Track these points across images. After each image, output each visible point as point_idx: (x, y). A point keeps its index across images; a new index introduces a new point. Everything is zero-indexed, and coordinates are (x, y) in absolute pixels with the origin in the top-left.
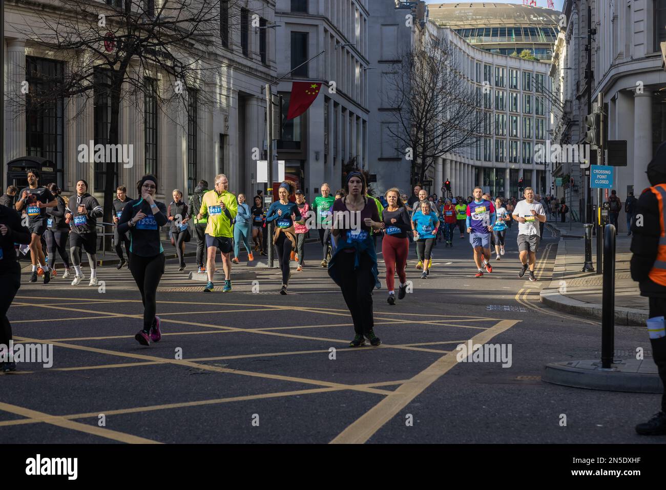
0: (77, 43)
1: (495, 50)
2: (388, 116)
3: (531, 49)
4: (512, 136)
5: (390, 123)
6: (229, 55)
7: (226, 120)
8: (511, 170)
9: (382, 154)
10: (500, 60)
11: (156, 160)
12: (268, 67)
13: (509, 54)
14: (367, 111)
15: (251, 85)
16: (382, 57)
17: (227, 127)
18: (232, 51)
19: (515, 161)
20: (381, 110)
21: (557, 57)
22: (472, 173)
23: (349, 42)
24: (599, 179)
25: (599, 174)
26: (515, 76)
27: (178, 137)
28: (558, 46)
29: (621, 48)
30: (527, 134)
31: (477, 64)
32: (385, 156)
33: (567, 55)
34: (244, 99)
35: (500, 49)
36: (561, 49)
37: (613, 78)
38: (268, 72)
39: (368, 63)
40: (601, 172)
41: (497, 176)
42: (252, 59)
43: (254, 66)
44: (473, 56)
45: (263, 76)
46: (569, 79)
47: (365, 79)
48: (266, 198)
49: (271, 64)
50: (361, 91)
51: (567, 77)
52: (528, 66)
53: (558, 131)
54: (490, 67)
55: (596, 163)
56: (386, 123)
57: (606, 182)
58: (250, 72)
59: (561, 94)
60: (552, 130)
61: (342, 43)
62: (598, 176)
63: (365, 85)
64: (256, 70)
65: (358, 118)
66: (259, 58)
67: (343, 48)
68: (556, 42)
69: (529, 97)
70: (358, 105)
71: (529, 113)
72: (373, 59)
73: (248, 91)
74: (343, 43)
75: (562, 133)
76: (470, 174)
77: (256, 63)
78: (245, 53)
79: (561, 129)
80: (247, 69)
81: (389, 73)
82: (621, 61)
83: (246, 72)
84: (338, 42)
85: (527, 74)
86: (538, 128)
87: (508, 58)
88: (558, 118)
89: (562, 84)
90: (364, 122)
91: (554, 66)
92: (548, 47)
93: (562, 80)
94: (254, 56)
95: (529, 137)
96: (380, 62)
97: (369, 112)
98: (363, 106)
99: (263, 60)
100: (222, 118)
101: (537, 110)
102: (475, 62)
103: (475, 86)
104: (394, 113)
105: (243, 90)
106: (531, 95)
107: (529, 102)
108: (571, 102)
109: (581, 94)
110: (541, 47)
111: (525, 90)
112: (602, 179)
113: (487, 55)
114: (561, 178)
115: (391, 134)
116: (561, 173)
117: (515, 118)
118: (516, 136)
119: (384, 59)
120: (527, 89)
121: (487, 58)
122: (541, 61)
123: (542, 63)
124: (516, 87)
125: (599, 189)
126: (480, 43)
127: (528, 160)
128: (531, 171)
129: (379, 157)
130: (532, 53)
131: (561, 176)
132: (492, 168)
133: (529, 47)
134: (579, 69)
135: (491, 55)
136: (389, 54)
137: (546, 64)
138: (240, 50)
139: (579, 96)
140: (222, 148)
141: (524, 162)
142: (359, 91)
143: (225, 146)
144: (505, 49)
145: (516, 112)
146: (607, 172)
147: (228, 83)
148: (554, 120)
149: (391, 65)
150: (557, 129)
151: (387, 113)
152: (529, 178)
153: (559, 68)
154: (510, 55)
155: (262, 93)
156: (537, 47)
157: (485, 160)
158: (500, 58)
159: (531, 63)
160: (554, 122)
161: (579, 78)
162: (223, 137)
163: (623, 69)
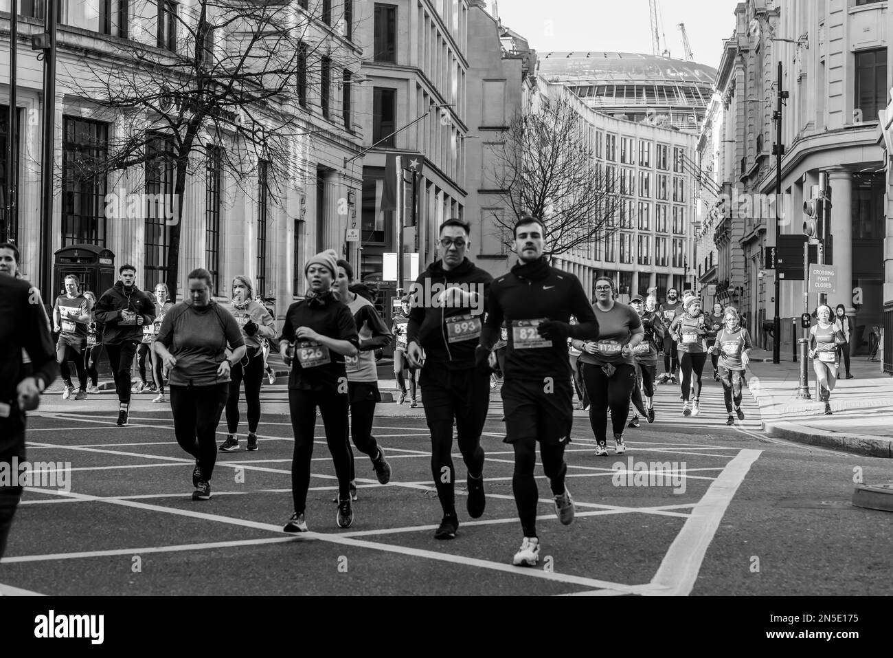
0: (133, 100)
1: (620, 115)
2: (493, 200)
3: (667, 114)
4: (641, 229)
5: (497, 209)
6: (306, 117)
7: (302, 202)
8: (640, 274)
9: (481, 250)
10: (626, 128)
11: (218, 252)
12: (353, 133)
13: (637, 121)
14: (464, 193)
15: (333, 157)
16: (483, 122)
17: (304, 211)
18: (309, 112)
19: (646, 263)
20: (481, 191)
21: (709, 125)
22: (589, 277)
23: (445, 102)
24: (820, 282)
25: (820, 276)
26: (646, 149)
27: (246, 222)
28: (711, 112)
29: (811, 116)
30: (662, 227)
31: (597, 132)
32: (486, 252)
33: (724, 123)
34: (323, 174)
35: (626, 114)
36: (716, 115)
37: (800, 155)
38: (352, 140)
39: (466, 129)
40: (823, 272)
41: (621, 281)
42: (334, 122)
43: (336, 132)
44: (592, 123)
45: (347, 145)
46: (727, 155)
47: (463, 150)
48: (395, 301)
49: (357, 129)
50: (457, 167)
51: (724, 152)
52: (664, 137)
53: (710, 223)
54: (614, 137)
55: (816, 262)
56: (492, 209)
57: (829, 286)
58: (332, 140)
59: (715, 174)
60: (699, 222)
61: (437, 103)
62: (819, 278)
63: (463, 158)
64: (339, 137)
65: (454, 201)
66: (342, 122)
67: (438, 109)
68: (709, 106)
69: (665, 177)
70: (454, 185)
71: (664, 198)
72: (473, 124)
73: (328, 165)
74: (439, 104)
75: (715, 225)
76: (587, 278)
77: (337, 128)
78: (326, 114)
79: (714, 221)
80: (328, 136)
81: (497, 144)
82: (811, 133)
83: (328, 140)
84: (432, 102)
85: (662, 149)
86: (676, 219)
87: (638, 126)
88: (710, 206)
89: (716, 161)
90: (461, 207)
91: (704, 138)
92: (689, 112)
93: (716, 156)
94: (336, 119)
95: (664, 231)
96: (481, 128)
97: (466, 194)
98: (459, 185)
99: (347, 125)
100: (297, 198)
101: (675, 195)
102: (595, 130)
103: (595, 162)
104: (504, 196)
105: (323, 163)
106: (667, 175)
107: (664, 184)
108: (731, 185)
109: (747, 175)
110: (680, 111)
111: (660, 168)
112: (824, 282)
113: (611, 121)
114: (715, 286)
115: (500, 224)
116: (714, 278)
117: (645, 206)
118: (647, 229)
119: (486, 125)
120: (662, 167)
121: (609, 125)
122: (681, 130)
123: (682, 133)
124: (647, 164)
125: (819, 294)
126: (600, 106)
127: (663, 260)
128: (666, 276)
129: (478, 253)
130: (669, 119)
131: (715, 282)
132: (616, 271)
133: (665, 111)
134: (745, 141)
135: (615, 122)
136: (493, 119)
137: (687, 134)
138: (320, 111)
139: (746, 177)
140: (296, 238)
141: (657, 264)
142: (455, 166)
143: (300, 236)
144: (634, 114)
145: (648, 197)
146: (829, 273)
147: (304, 153)
148: (702, 208)
149: (499, 132)
150: (708, 221)
151: (493, 196)
152: (663, 285)
153: (711, 141)
154: (641, 122)
155: (345, 167)
156: (675, 111)
157: (607, 260)
158: (627, 125)
159: (668, 133)
160: (702, 212)
161: (745, 153)
162: (298, 223)
163: (813, 143)
